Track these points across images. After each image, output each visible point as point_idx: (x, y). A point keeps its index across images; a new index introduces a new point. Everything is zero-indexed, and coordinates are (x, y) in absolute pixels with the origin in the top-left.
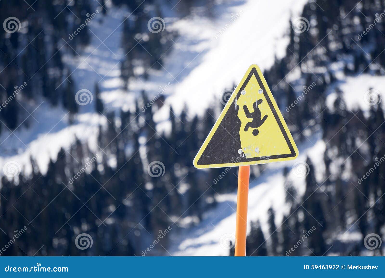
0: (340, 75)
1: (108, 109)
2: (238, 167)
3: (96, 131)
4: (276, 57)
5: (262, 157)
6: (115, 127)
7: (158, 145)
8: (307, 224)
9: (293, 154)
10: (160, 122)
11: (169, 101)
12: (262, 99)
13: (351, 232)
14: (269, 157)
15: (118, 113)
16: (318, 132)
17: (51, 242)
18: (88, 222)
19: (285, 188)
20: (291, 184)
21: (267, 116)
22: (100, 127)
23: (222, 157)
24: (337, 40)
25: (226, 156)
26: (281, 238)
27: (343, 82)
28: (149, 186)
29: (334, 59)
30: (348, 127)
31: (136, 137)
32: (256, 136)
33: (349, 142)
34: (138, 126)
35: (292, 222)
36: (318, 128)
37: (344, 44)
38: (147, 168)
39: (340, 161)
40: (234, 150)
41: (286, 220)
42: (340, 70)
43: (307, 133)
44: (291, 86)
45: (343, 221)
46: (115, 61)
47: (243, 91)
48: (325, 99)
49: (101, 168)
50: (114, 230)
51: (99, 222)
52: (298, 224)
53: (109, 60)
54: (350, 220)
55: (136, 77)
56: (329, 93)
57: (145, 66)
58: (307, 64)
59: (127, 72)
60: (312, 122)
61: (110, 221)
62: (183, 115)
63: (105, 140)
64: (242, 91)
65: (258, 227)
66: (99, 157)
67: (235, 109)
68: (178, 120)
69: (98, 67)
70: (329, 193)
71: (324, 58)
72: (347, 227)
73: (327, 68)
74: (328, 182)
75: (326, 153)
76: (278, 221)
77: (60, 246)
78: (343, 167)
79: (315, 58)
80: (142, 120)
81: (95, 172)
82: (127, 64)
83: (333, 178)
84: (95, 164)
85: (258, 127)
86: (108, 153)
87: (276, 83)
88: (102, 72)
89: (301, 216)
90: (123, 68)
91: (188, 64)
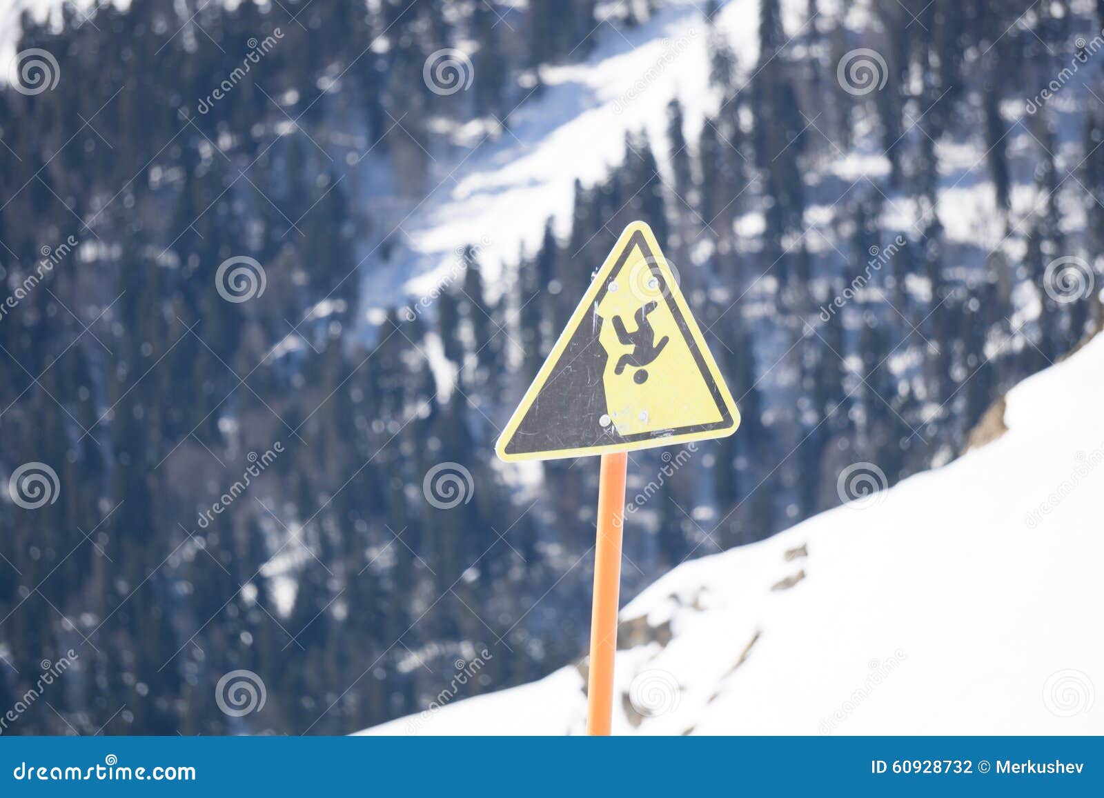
2: (601, 455)
5: (656, 432)
8: (760, 136)
12: (655, 302)
13: (864, 153)
17: (145, 176)
18: (233, 130)
21: (669, 338)
23: (562, 434)
25: (573, 433)
26: (697, 172)
28: (380, 45)
32: (642, 385)
35: (724, 134)
40: (591, 418)
41: (710, 129)
45: (845, 128)
50: (296, 150)
51: (258, 131)
52: (738, 137)
54: (862, 127)
61: (286, 128)
64: (609, 283)
65: (643, 147)
67: (594, 325)
70: (814, 63)
72: (855, 141)
74: (812, 37)
76: (692, 131)
77: (166, 187)
81: (248, 6)
85: (647, 364)
89: (746, 118)
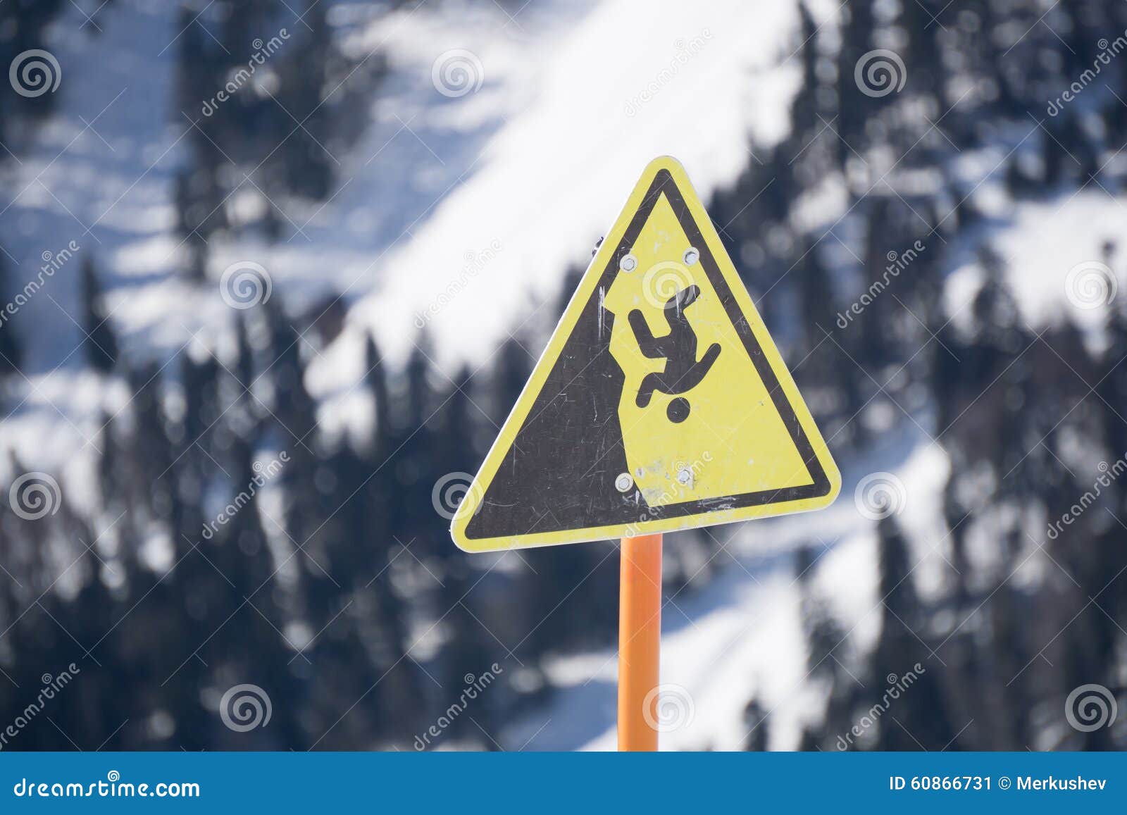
0: (991, 200)
1: (134, 354)
2: (619, 540)
3: (91, 436)
4: (752, 141)
5: (706, 501)
6: (165, 417)
7: (325, 482)
9: (819, 486)
10: (330, 395)
11: (361, 316)
12: (696, 286)
14: (733, 501)
15: (170, 364)
16: (917, 411)
19: (805, 625)
20: (825, 612)
21: (720, 347)
22: (106, 421)
23: (556, 505)
24: (975, 70)
25: (574, 503)
27: (1005, 223)
28: (298, 637)
29: (968, 141)
30: (1030, 389)
31: (243, 454)
32: (681, 424)
33: (1034, 446)
34: (251, 414)
36: (919, 397)
37: (1002, 82)
38: (285, 566)
39: (1005, 517)
40: (602, 479)
42: (993, 178)
43: (878, 416)
44: (812, 246)
46: (155, 173)
47: (626, 257)
48: (937, 288)
49: (114, 577)
53: (131, 169)
54: (1049, 737)
55: (236, 232)
56: (955, 267)
57: (266, 186)
58: (869, 162)
59: (201, 215)
60: (894, 377)
62: (418, 366)
63: (126, 470)
64: (621, 257)
66: (107, 536)
67: (600, 326)
68: (397, 388)
69: (90, 198)
70: (966, 640)
71: (932, 137)
73: (946, 173)
74: (960, 598)
75: (950, 489)
78: (1014, 541)
79: (899, 138)
80: (263, 391)
81: (93, 589)
82: (198, 184)
83: (980, 581)
84: (93, 560)
85: (688, 390)
86: (140, 514)
87: (756, 234)
88: (106, 214)
90: (183, 199)
91: (428, 177)
